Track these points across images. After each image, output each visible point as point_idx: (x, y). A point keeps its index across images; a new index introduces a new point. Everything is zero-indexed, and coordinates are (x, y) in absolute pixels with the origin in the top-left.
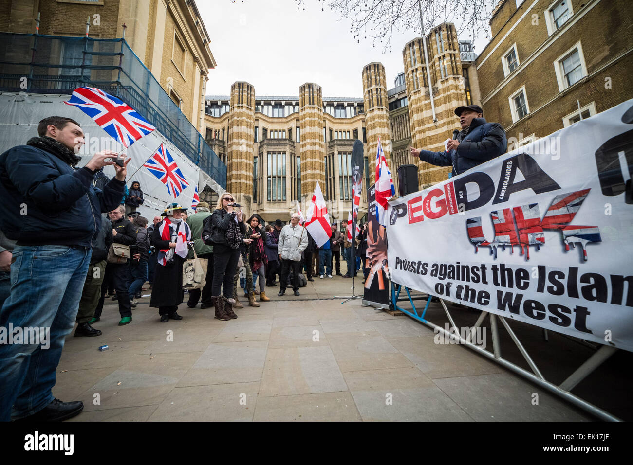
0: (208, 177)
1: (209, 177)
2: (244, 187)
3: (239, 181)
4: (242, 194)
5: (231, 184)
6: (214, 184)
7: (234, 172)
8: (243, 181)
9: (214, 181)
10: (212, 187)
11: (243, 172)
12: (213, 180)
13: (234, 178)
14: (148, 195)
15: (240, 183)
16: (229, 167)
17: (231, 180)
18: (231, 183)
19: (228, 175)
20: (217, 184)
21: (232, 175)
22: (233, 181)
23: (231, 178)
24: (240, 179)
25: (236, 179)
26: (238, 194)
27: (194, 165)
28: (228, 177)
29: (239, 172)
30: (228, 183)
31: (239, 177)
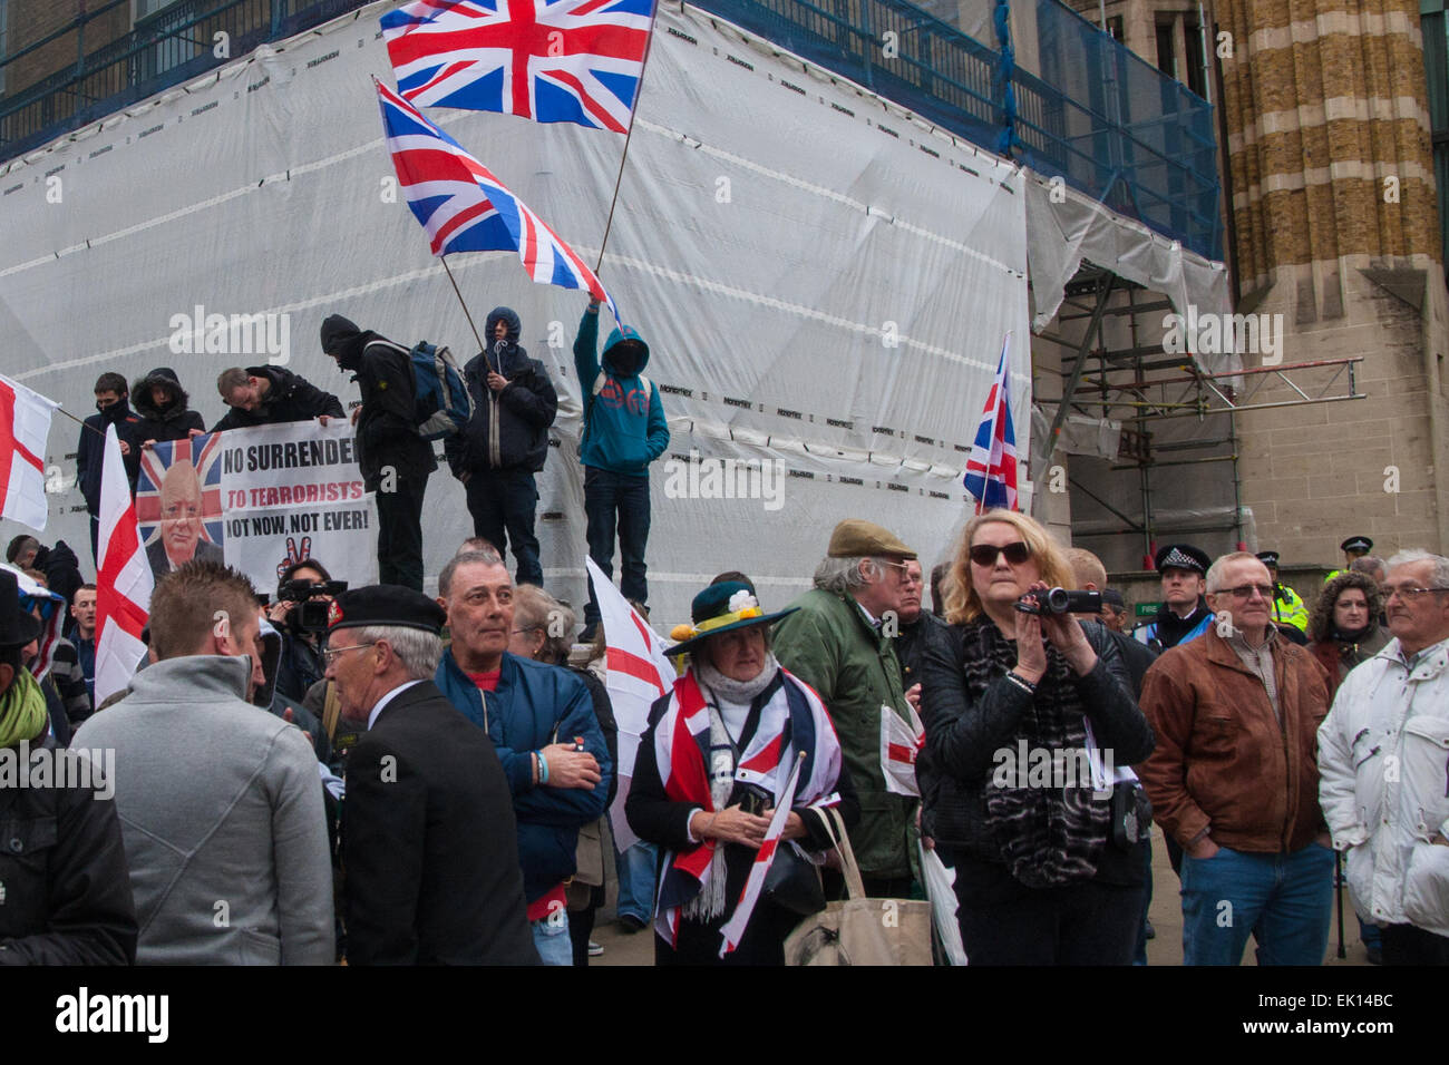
0: (1085, 212)
1: (1097, 207)
2: (1357, 213)
3: (1314, 177)
4: (1353, 264)
5: (1263, 207)
6: (1134, 240)
7: (1273, 123)
8: (1349, 169)
9: (1133, 226)
10: (1124, 265)
11: (1344, 107)
12: (1121, 221)
13: (1280, 158)
14: (746, 405)
15: (1330, 186)
16: (1232, 92)
17: (1257, 180)
18: (1265, 200)
19: (1235, 146)
20: (1158, 239)
21: (1260, 148)
22: (1277, 182)
23: (1255, 164)
24: (1325, 159)
25: (1297, 162)
26: (1321, 269)
27: (984, 161)
28: (1237, 163)
29: (1307, 117)
30: (1240, 200)
31: (1317, 146)
